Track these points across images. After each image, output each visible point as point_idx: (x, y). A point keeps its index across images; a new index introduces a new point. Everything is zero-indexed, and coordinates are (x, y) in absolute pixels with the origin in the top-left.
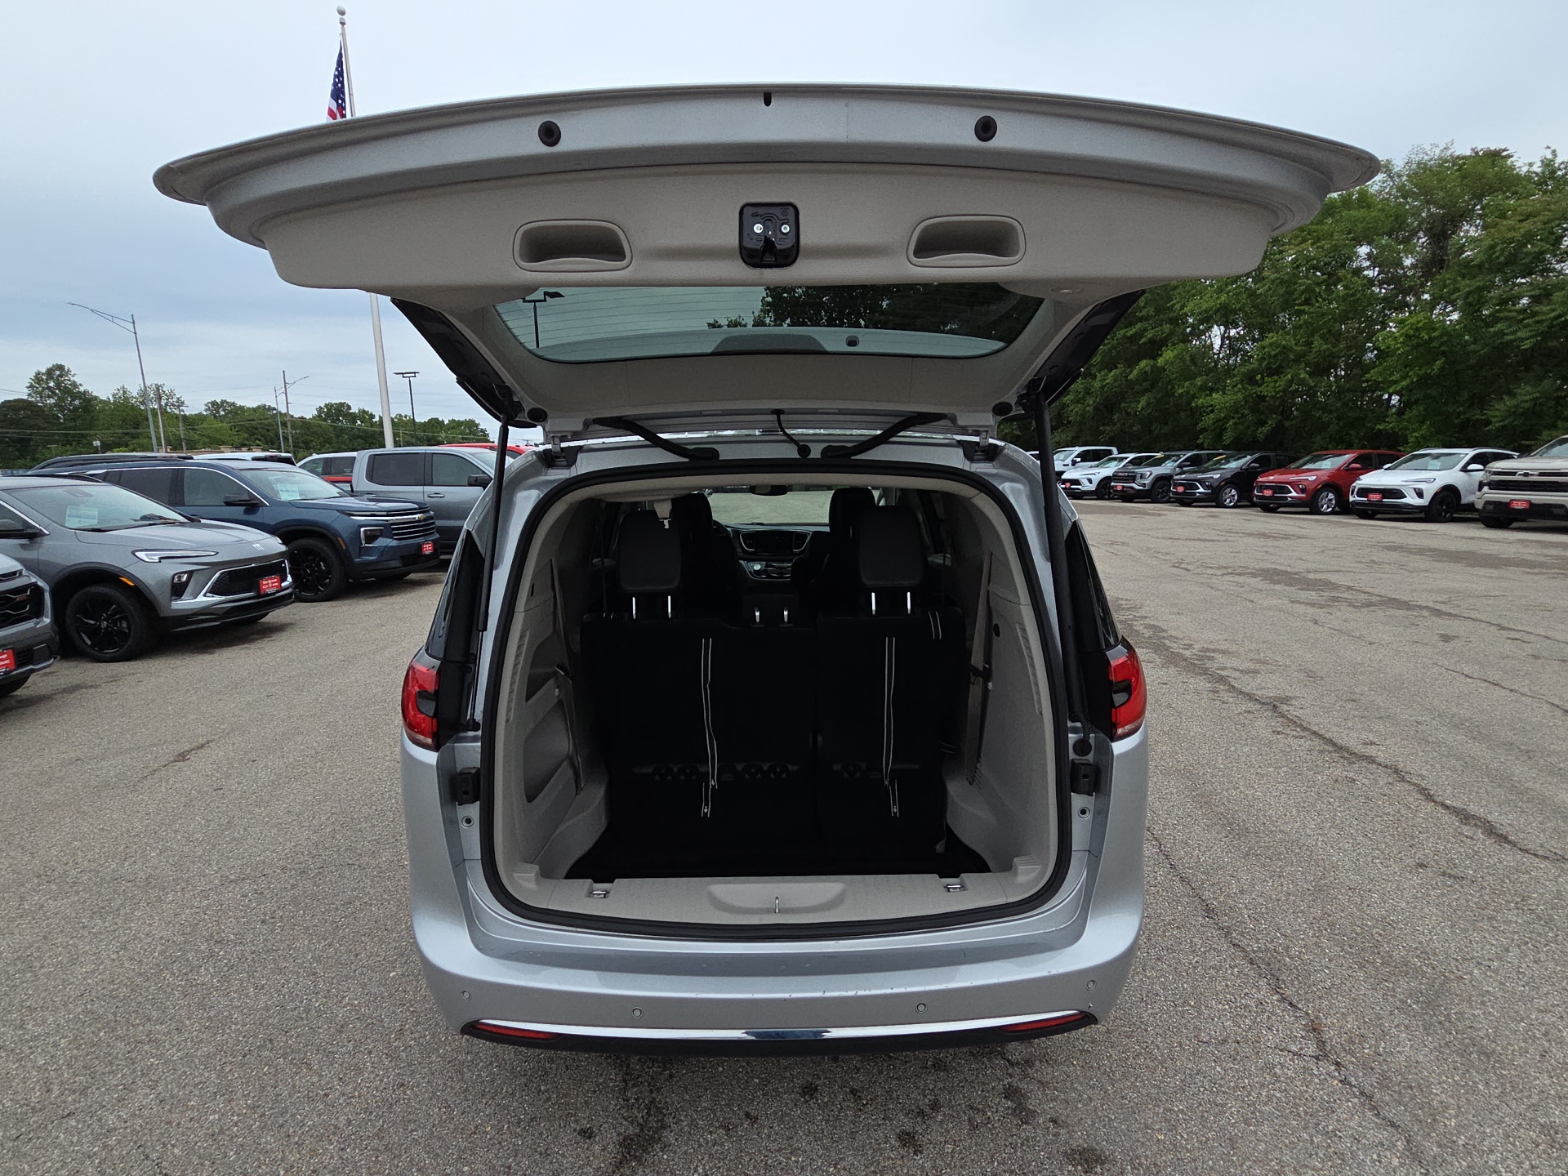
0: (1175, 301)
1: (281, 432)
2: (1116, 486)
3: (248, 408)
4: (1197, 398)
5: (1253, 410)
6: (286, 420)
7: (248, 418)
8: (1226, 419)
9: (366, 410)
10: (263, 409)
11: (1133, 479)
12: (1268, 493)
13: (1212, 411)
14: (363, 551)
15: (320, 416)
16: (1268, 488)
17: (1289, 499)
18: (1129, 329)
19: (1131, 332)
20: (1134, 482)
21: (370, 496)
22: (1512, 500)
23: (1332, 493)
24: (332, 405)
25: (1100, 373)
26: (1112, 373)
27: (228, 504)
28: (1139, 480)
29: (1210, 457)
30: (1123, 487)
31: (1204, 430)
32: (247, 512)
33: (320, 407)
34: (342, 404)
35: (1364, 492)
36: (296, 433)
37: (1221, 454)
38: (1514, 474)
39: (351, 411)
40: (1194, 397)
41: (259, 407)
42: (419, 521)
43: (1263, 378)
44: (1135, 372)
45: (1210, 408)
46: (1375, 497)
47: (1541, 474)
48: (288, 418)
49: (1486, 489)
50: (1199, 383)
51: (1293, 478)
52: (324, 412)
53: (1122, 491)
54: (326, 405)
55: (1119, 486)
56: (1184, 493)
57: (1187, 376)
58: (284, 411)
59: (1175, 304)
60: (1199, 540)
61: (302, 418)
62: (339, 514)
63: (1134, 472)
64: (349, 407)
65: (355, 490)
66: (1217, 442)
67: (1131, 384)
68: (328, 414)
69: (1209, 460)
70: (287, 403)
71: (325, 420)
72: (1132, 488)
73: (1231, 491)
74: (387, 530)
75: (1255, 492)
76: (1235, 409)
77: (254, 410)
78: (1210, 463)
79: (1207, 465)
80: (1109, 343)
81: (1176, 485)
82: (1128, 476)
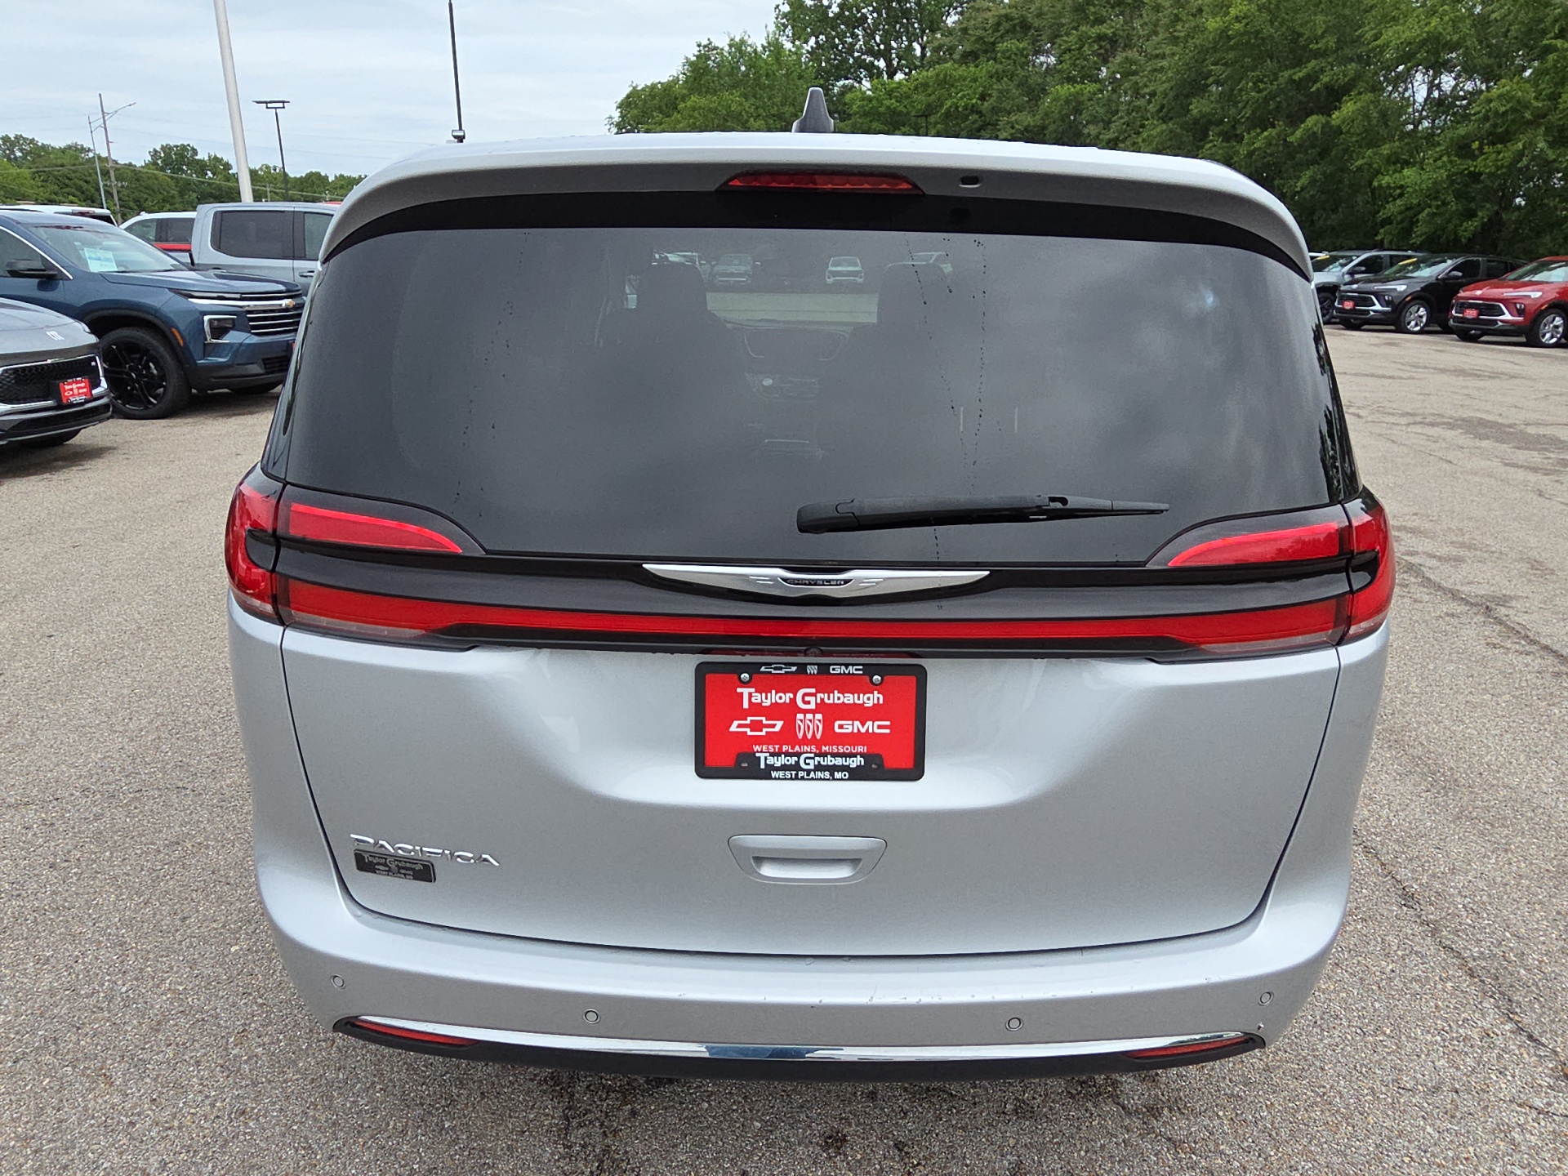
0: (1366, 29)
1: (101, 184)
3: (53, 148)
4: (1382, 174)
5: (1459, 196)
6: (108, 168)
7: (54, 162)
8: (1420, 208)
9: (219, 156)
10: (76, 150)
12: (1471, 314)
13: (1401, 195)
14: (208, 350)
15: (155, 163)
16: (1471, 306)
17: (1500, 324)
18: (1297, 69)
19: (1301, 74)
21: (218, 272)
23: (1560, 316)
24: (170, 148)
25: (1249, 133)
26: (1266, 133)
27: (15, 274)
29: (1393, 260)
31: (1387, 221)
32: (41, 287)
33: (155, 150)
34: (184, 148)
36: (122, 187)
37: (1409, 257)
39: (197, 158)
40: (1378, 172)
41: (69, 147)
42: (287, 309)
43: (1481, 148)
44: (1298, 133)
45: (1398, 191)
48: (110, 164)
50: (1385, 152)
51: (1509, 293)
52: (161, 158)
54: (163, 148)
56: (1352, 311)
57: (1371, 140)
58: (104, 154)
59: (1367, 32)
60: (1373, 375)
61: (130, 164)
62: (172, 294)
64: (195, 152)
65: (196, 262)
66: (1403, 241)
67: (1290, 151)
68: (167, 161)
69: (1392, 265)
70: (108, 142)
71: (162, 169)
73: (1418, 310)
74: (241, 321)
75: (1453, 312)
76: (1434, 193)
77: (63, 151)
78: (1394, 269)
79: (1387, 273)
80: (1265, 89)
81: (1342, 300)
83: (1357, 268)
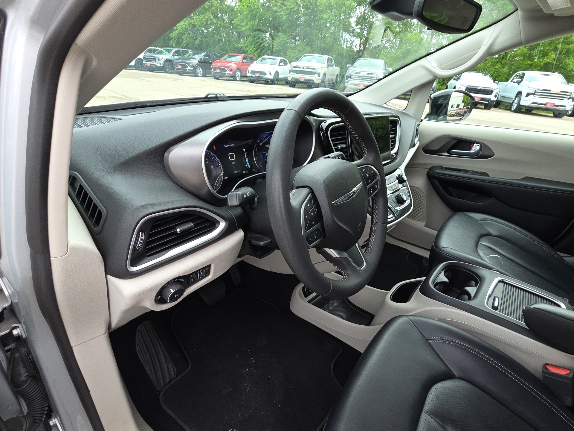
2: (146, 64)
11: (154, 59)
16: (217, 68)
20: (155, 62)
22: (300, 78)
28: (157, 61)
30: (150, 64)
35: (253, 72)
38: (300, 68)
46: (257, 75)
47: (308, 68)
49: (292, 73)
53: (150, 66)
55: (148, 64)
56: (181, 69)
63: (154, 57)
72: (155, 65)
73: (200, 69)
75: (212, 70)
78: (187, 55)
81: (177, 65)
82: (151, 59)
83: (174, 54)
